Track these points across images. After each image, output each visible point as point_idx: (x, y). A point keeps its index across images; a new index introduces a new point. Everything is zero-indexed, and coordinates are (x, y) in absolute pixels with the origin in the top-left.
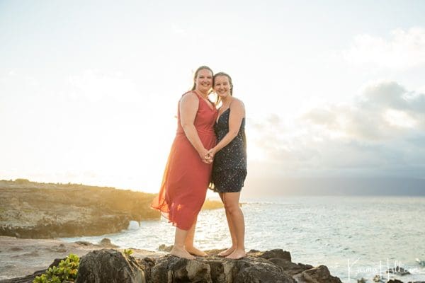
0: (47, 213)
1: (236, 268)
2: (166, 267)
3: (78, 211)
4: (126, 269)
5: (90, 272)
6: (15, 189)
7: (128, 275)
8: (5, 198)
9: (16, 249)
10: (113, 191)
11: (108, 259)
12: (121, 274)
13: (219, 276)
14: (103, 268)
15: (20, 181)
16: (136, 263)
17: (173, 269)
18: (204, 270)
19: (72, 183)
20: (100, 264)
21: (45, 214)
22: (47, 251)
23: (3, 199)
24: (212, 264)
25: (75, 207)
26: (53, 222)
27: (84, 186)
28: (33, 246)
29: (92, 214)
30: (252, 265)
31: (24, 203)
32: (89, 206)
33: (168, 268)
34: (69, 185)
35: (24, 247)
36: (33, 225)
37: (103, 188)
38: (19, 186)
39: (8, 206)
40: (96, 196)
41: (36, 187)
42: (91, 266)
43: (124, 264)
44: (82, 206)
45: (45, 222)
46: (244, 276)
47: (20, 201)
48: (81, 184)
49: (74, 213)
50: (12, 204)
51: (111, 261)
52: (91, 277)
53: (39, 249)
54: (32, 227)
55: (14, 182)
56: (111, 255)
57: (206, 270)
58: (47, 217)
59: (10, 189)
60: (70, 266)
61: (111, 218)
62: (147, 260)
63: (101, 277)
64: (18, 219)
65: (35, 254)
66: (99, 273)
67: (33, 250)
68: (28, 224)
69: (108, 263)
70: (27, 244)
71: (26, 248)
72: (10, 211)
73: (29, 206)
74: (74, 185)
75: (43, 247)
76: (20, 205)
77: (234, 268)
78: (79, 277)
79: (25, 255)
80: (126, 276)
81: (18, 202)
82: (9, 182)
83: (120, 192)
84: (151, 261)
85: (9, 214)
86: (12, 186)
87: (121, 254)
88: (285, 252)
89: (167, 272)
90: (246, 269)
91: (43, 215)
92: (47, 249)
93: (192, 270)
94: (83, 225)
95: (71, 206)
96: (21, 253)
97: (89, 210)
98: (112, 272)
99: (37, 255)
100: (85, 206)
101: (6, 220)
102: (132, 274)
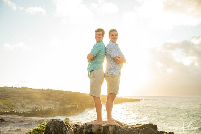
0: (37, 105)
1: (115, 129)
2: (83, 128)
3: (52, 103)
4: (64, 127)
5: (50, 129)
6: (21, 92)
7: (65, 130)
8: (16, 97)
9: (22, 122)
10: (70, 93)
11: (57, 124)
12: (62, 129)
13: (107, 132)
14: (55, 127)
15: (23, 88)
16: (70, 126)
17: (86, 129)
18: (100, 130)
19: (49, 89)
20: (54, 126)
21: (36, 105)
22: (36, 123)
23: (15, 97)
24: (104, 127)
25: (51, 101)
26: (40, 109)
27: (56, 90)
28: (29, 120)
29: (60, 105)
30: (122, 128)
31: (26, 99)
32: (58, 101)
33: (84, 128)
34: (48, 90)
35: (25, 121)
36: (31, 111)
37: (65, 91)
38: (23, 91)
39: (18, 101)
40: (62, 95)
41: (31, 91)
42: (50, 127)
43: (64, 126)
44: (55, 101)
45: (36, 109)
46: (118, 132)
47: (23, 98)
48: (54, 90)
49: (51, 105)
50: (20, 100)
51: (58, 124)
52: (50, 131)
53: (32, 122)
54: (30, 112)
55: (21, 88)
56: (59, 122)
57: (101, 129)
58: (37, 106)
59: (19, 92)
60: (43, 127)
61: (69, 107)
62: (76, 125)
63: (54, 131)
64: (23, 107)
65: (30, 124)
66: (53, 129)
67: (29, 122)
68: (28, 110)
69: (57, 125)
70: (27, 120)
71: (26, 121)
72: (19, 103)
73: (28, 101)
74: (50, 89)
75: (34, 121)
76: (24, 100)
77: (114, 129)
78: (46, 131)
79: (26, 124)
80: (64, 130)
81: (23, 99)
82: (18, 88)
83: (74, 93)
84: (78, 125)
85: (18, 105)
86: (19, 91)
87: (63, 121)
88: (154, 125)
89: (83, 130)
90: (119, 130)
91: (35, 105)
92: (36, 122)
93: (94, 129)
94: (55, 111)
95: (49, 101)
96: (24, 124)
97: (58, 103)
98: (58, 129)
99: (31, 125)
100: (56, 101)
101: (17, 108)
102: (67, 130)
